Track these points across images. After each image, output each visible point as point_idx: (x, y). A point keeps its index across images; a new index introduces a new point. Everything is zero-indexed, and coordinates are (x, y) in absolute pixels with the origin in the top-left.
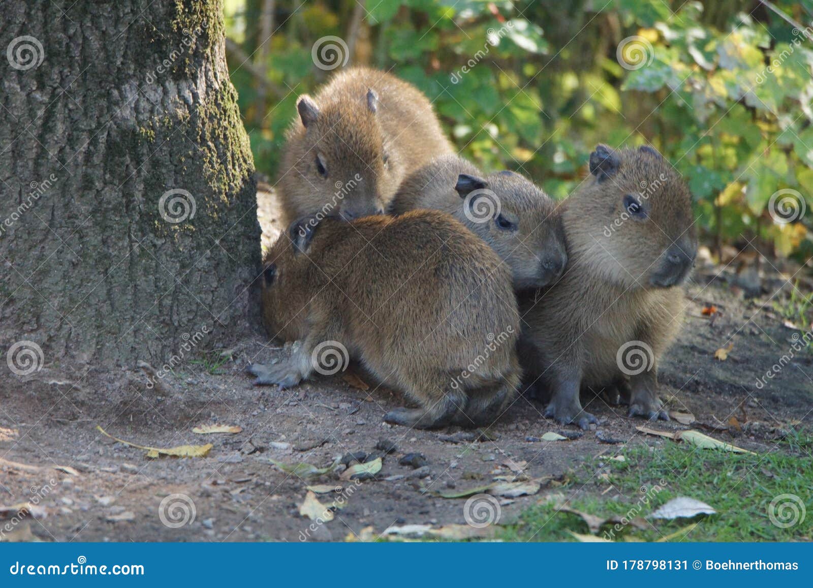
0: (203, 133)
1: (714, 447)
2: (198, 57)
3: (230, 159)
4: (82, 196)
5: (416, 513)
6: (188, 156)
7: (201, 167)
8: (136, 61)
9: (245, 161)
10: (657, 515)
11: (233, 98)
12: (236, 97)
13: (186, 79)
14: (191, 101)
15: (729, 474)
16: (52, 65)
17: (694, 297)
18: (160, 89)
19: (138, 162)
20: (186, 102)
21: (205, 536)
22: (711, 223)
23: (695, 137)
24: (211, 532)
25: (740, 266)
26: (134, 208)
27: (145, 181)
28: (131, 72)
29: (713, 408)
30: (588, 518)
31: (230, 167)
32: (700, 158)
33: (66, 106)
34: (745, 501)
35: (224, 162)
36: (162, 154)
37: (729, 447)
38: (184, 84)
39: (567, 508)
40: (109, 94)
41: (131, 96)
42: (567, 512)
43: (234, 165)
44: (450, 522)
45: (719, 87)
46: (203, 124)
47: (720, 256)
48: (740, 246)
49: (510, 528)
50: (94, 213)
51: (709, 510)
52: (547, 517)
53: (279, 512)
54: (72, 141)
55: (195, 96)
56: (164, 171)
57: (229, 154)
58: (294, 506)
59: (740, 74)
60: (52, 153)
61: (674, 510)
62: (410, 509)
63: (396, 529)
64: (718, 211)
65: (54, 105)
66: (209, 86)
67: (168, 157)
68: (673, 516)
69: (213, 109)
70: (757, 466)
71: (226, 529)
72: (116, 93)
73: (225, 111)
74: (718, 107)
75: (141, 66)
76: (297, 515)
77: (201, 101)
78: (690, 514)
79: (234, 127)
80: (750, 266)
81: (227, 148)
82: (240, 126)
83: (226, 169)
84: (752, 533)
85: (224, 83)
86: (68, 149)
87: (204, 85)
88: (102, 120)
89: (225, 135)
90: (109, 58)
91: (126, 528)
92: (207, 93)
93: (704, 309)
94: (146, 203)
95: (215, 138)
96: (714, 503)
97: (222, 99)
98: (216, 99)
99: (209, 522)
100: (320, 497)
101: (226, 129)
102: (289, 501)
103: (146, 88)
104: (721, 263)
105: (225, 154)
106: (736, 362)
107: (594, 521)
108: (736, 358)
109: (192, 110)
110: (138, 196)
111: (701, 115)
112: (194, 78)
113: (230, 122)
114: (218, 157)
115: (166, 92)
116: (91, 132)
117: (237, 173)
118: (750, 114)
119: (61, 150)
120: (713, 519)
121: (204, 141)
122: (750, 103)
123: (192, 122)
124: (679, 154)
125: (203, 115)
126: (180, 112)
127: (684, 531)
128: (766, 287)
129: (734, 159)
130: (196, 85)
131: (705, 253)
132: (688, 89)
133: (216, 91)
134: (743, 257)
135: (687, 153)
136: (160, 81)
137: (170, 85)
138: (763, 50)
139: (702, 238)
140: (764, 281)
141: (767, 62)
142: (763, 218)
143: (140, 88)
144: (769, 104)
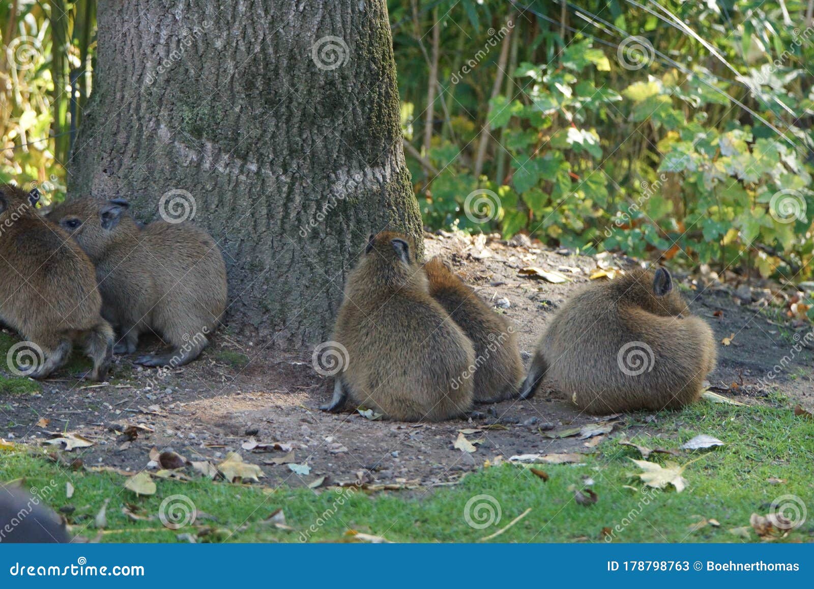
0: (390, 201)
1: (722, 402)
2: (387, 152)
3: (406, 218)
4: (312, 243)
5: (530, 447)
6: (380, 216)
7: (387, 222)
8: (346, 155)
9: (416, 219)
10: (686, 446)
11: (408, 178)
12: (410, 178)
13: (378, 166)
14: (381, 180)
15: (732, 419)
16: (292, 158)
17: (707, 304)
18: (362, 172)
19: (348, 219)
20: (378, 181)
21: (394, 462)
22: (719, 255)
23: (706, 201)
24: (397, 460)
25: (738, 283)
26: (345, 250)
27: (352, 232)
28: (343, 162)
29: (721, 376)
30: (641, 448)
31: (407, 223)
32: (710, 214)
33: (301, 184)
34: (743, 437)
35: (402, 220)
36: (363, 215)
37: (732, 402)
38: (377, 170)
39: (628, 443)
40: (328, 177)
41: (343, 177)
42: (628, 445)
43: (409, 222)
44: (552, 453)
45: (721, 167)
46: (390, 195)
47: (725, 277)
48: (737, 271)
49: (591, 456)
50: (319, 254)
51: (720, 443)
52: (614, 449)
53: (441, 447)
54: (305, 207)
55: (384, 177)
56: (364, 226)
57: (406, 215)
58: (451, 443)
59: (734, 159)
60: (293, 215)
61: (697, 444)
62: (525, 443)
63: (517, 457)
64: (723, 249)
65: (293, 184)
66: (393, 170)
67: (367, 217)
68: (697, 447)
69: (396, 186)
70: (750, 414)
71: (407, 457)
72: (333, 176)
73: (403, 187)
74: (720, 181)
75: (349, 157)
76: (453, 448)
77: (388, 180)
78: (707, 445)
79: (409, 197)
80: (744, 283)
81: (405, 211)
82: (413, 196)
83: (404, 224)
84: (747, 458)
85: (402, 169)
86: (302, 212)
87: (390, 170)
88: (325, 193)
89: (403, 202)
90: (329, 153)
91: (342, 457)
92: (392, 175)
93: (715, 312)
94: (352, 247)
95: (397, 204)
96: (723, 438)
97: (402, 179)
98: (398, 179)
99: (396, 453)
100: (467, 437)
101: (404, 198)
102: (447, 440)
103: (352, 172)
104: (725, 282)
105: (404, 214)
106: (735, 346)
107: (646, 451)
108: (737, 344)
109: (382, 187)
110: (348, 242)
111: (709, 186)
112: (384, 165)
113: (406, 194)
114: (399, 216)
115: (365, 175)
116: (317, 201)
117: (412, 226)
118: (741, 185)
119: (299, 213)
120: (723, 449)
121: (389, 205)
122: (740, 177)
123: (382, 194)
124: (697, 211)
125: (389, 189)
126: (375, 187)
127: (703, 456)
128: (755, 297)
129: (733, 214)
130: (384, 170)
131: (714, 275)
132: (700, 169)
133: (397, 173)
134: (740, 278)
135: (702, 211)
136: (361, 167)
137: (368, 170)
138: (748, 143)
139: (712, 266)
140: (753, 293)
141: (751, 151)
142: (752, 252)
143: (348, 172)
144: (752, 178)
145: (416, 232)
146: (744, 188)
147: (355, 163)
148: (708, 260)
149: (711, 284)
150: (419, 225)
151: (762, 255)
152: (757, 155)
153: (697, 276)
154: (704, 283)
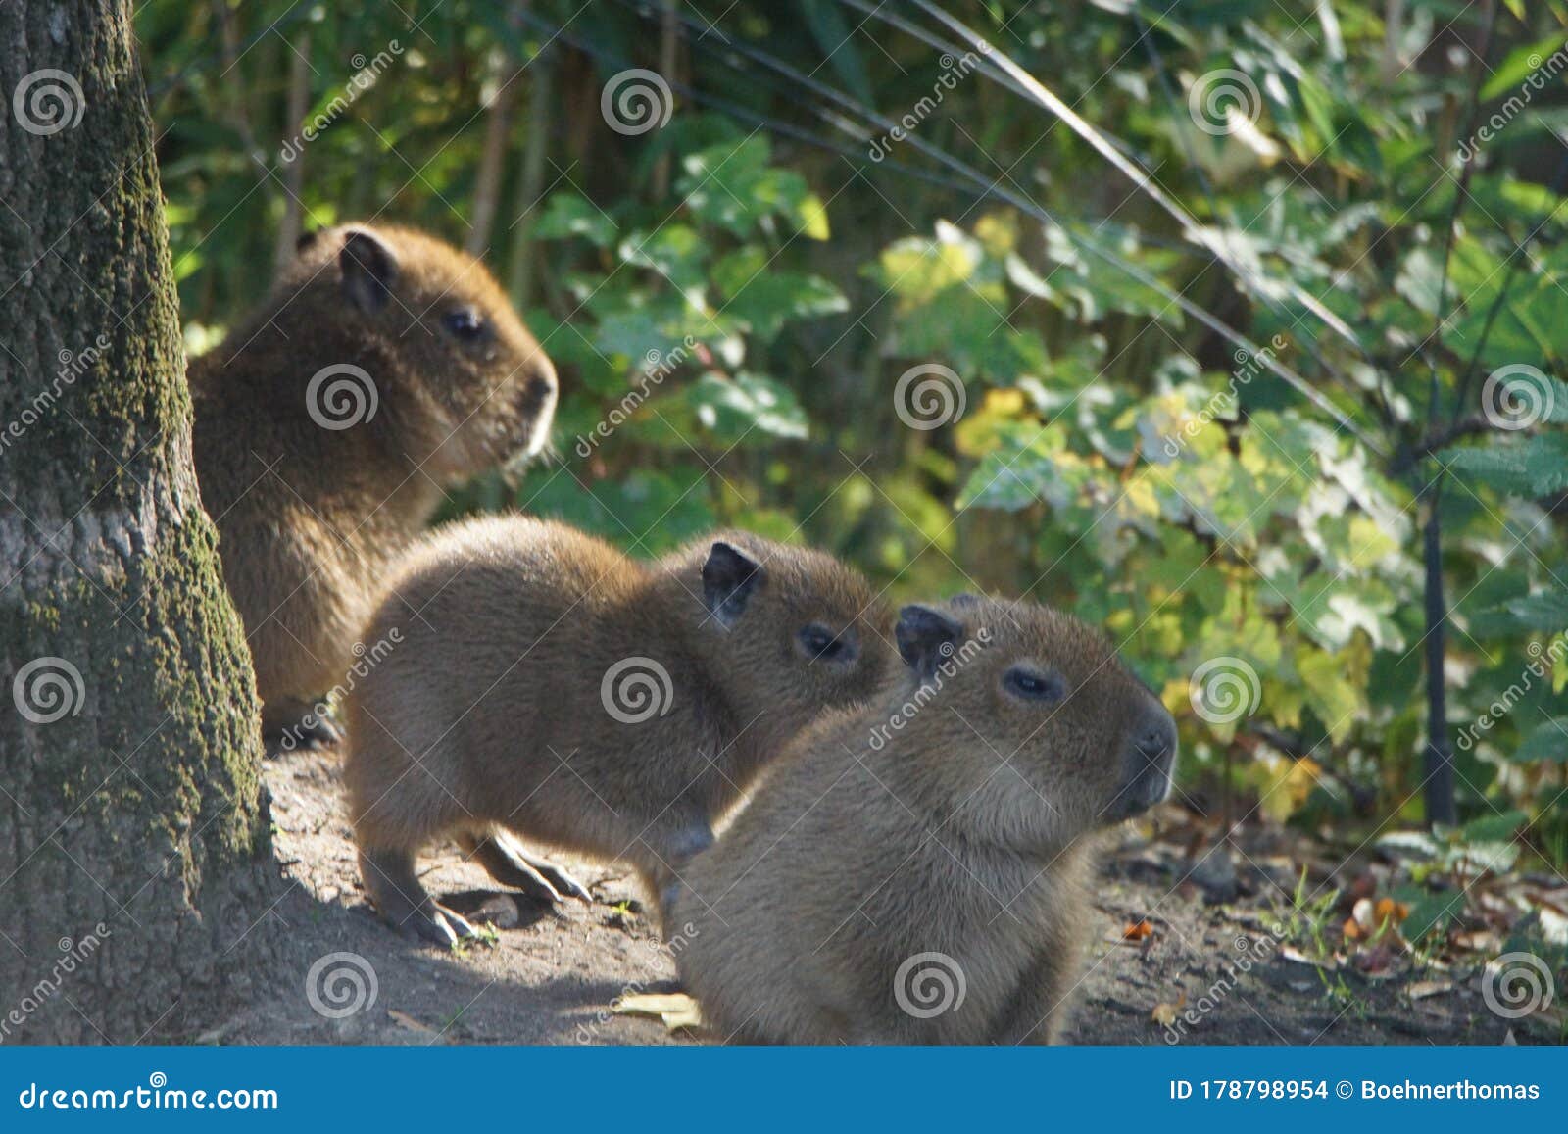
0: (154, 609)
2: (142, 464)
3: (206, 658)
6: (124, 657)
7: (151, 676)
9: (236, 663)
11: (209, 540)
13: (118, 507)
14: (129, 549)
17: (1105, 905)
18: (68, 528)
20: (118, 550)
23: (1101, 594)
25: (1195, 843)
26: (22, 761)
28: (11, 497)
31: (207, 675)
32: (1111, 636)
35: (194, 664)
36: (75, 653)
38: (113, 518)
41: (13, 543)
43: (214, 671)
45: (1142, 497)
46: (154, 592)
47: (1156, 822)
48: (1193, 805)
55: (137, 540)
57: (204, 651)
59: (1182, 472)
66: (163, 518)
69: (172, 565)
73: (195, 567)
74: (1144, 538)
75: (30, 483)
77: (148, 549)
79: (213, 596)
80: (1214, 842)
81: (201, 639)
82: (224, 595)
83: (200, 680)
85: (191, 513)
87: (152, 518)
89: (196, 613)
92: (159, 532)
93: (1129, 927)
94: (44, 749)
95: (176, 621)
97: (189, 543)
98: (177, 546)
101: (197, 601)
103: (40, 525)
104: (1158, 837)
105: (197, 651)
106: (1192, 1029)
109: (132, 567)
110: (30, 737)
111: (1110, 553)
112: (134, 504)
113: (204, 589)
114: (184, 656)
115: (79, 533)
117: (221, 686)
118: (1204, 548)
121: (155, 628)
122: (1204, 526)
123: (132, 590)
125: (151, 575)
126: (107, 571)
128: (1246, 883)
129: (1178, 636)
130: (137, 517)
132: (1085, 503)
133: (176, 528)
134: (1200, 825)
136: (67, 510)
137: (88, 518)
138: (1225, 424)
140: (1242, 871)
141: (1234, 447)
142: (1236, 751)
143: (28, 526)
144: (1240, 528)
145: (235, 701)
146: (1212, 557)
147: (46, 497)
150: (243, 681)
151: (1271, 761)
152: (1253, 460)
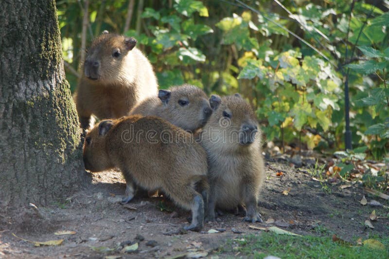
0: (55, 103)
1: (283, 233)
2: (52, 69)
3: (67, 113)
4: (3, 132)
6: (49, 113)
7: (55, 117)
8: (25, 72)
9: (74, 114)
11: (68, 87)
12: (69, 87)
13: (47, 79)
14: (50, 89)
15: (290, 245)
17: (272, 168)
18: (36, 84)
19: (27, 116)
20: (47, 89)
22: (279, 135)
23: (270, 98)
25: (293, 154)
26: (26, 137)
27: (30, 124)
28: (23, 77)
29: (282, 216)
31: (67, 117)
32: (273, 107)
35: (64, 114)
36: (38, 113)
37: (290, 233)
38: (46, 82)
40: (13, 87)
41: (23, 88)
43: (69, 116)
45: (280, 76)
46: (55, 99)
47: (284, 150)
48: (292, 146)
50: (8, 140)
55: (51, 87)
56: (38, 120)
57: (67, 112)
59: (289, 70)
64: (282, 130)
66: (57, 82)
67: (40, 114)
69: (59, 92)
70: (302, 242)
72: (16, 86)
73: (64, 93)
74: (280, 85)
75: (27, 74)
77: (54, 89)
79: (69, 100)
80: (297, 154)
81: (66, 109)
82: (71, 99)
83: (66, 118)
85: (63, 81)
87: (55, 82)
88: (11, 99)
89: (65, 103)
90: (13, 71)
92: (56, 85)
93: (277, 173)
94: (30, 134)
95: (60, 105)
96: (284, 258)
97: (63, 87)
98: (60, 88)
101: (65, 100)
103: (29, 84)
104: (284, 153)
105: (65, 112)
106: (292, 196)
108: (293, 194)
109: (50, 93)
110: (27, 132)
111: (273, 88)
112: (51, 79)
113: (67, 98)
114: (62, 113)
115: (38, 85)
116: (6, 104)
117: (71, 120)
118: (294, 87)
121: (55, 107)
122: (294, 82)
123: (50, 98)
124: (264, 106)
125: (55, 95)
126: (45, 94)
128: (304, 163)
129: (289, 107)
130: (51, 81)
131: (277, 149)
132: (267, 77)
133: (60, 84)
134: (294, 150)
135: (267, 105)
136: (35, 80)
137: (40, 82)
138: (299, 59)
139: (276, 142)
140: (303, 160)
141: (301, 64)
142: (302, 133)
143: (27, 84)
144: (302, 82)
145: (74, 123)
146: (296, 89)
147: (31, 77)
148: (273, 138)
149: (274, 155)
150: (76, 119)
151: (310, 135)
152: (305, 67)
153: (265, 149)
154: (270, 154)
